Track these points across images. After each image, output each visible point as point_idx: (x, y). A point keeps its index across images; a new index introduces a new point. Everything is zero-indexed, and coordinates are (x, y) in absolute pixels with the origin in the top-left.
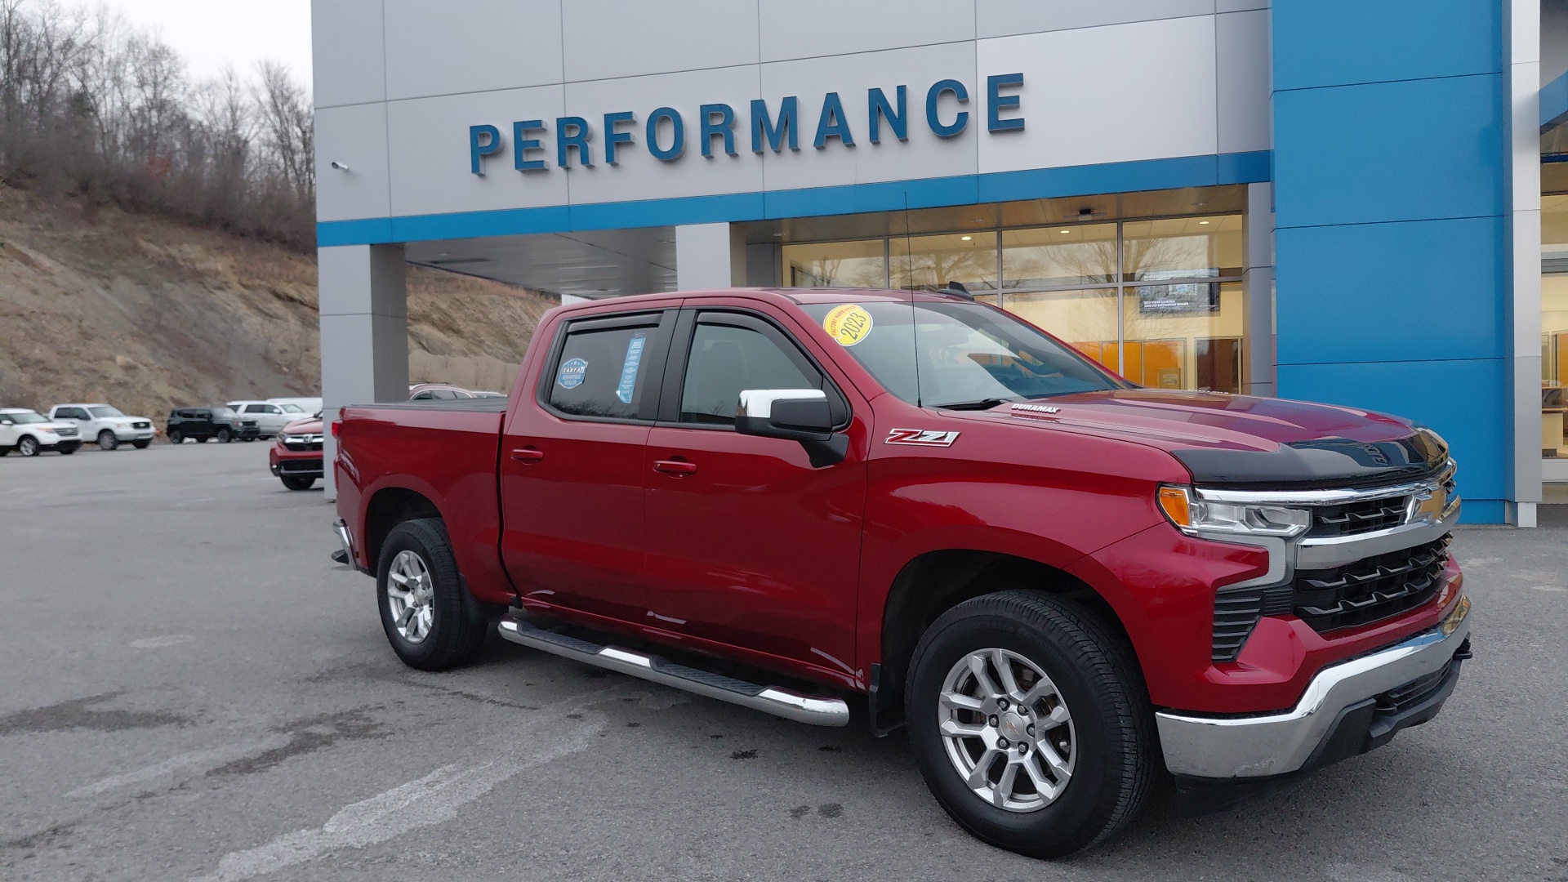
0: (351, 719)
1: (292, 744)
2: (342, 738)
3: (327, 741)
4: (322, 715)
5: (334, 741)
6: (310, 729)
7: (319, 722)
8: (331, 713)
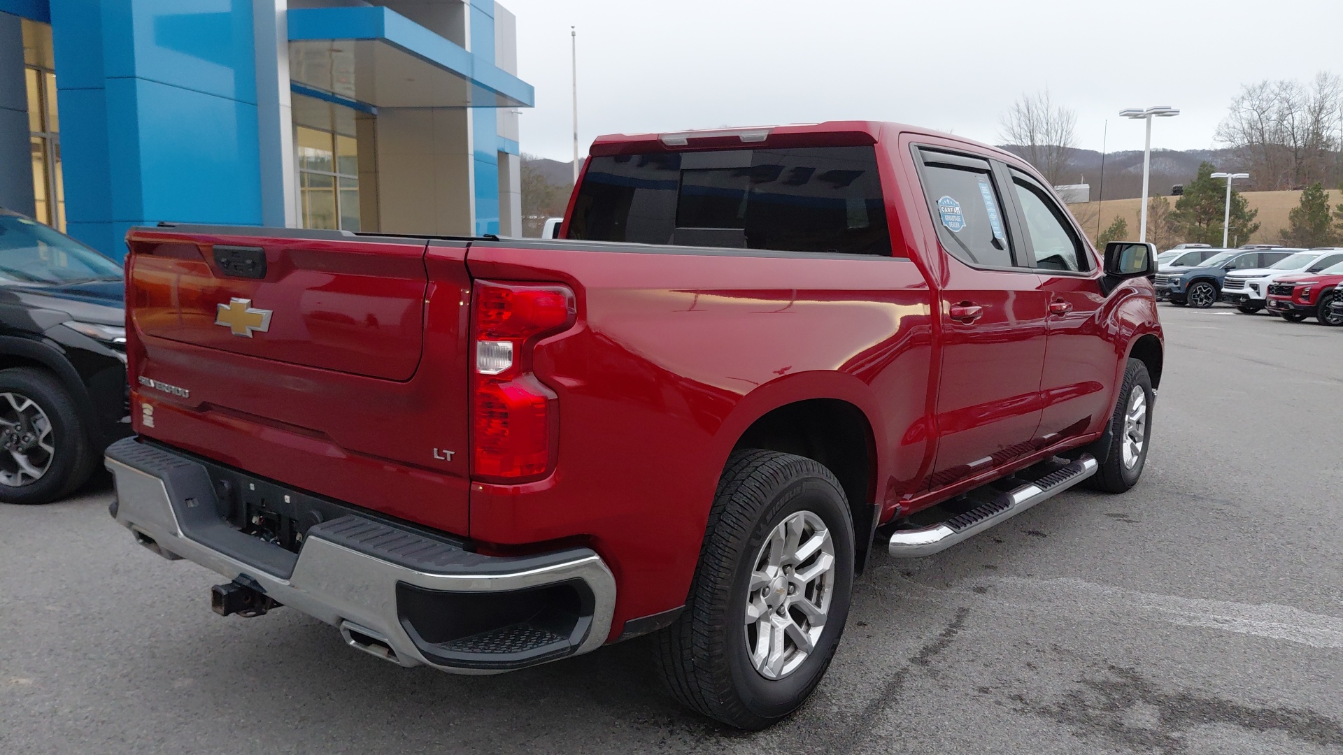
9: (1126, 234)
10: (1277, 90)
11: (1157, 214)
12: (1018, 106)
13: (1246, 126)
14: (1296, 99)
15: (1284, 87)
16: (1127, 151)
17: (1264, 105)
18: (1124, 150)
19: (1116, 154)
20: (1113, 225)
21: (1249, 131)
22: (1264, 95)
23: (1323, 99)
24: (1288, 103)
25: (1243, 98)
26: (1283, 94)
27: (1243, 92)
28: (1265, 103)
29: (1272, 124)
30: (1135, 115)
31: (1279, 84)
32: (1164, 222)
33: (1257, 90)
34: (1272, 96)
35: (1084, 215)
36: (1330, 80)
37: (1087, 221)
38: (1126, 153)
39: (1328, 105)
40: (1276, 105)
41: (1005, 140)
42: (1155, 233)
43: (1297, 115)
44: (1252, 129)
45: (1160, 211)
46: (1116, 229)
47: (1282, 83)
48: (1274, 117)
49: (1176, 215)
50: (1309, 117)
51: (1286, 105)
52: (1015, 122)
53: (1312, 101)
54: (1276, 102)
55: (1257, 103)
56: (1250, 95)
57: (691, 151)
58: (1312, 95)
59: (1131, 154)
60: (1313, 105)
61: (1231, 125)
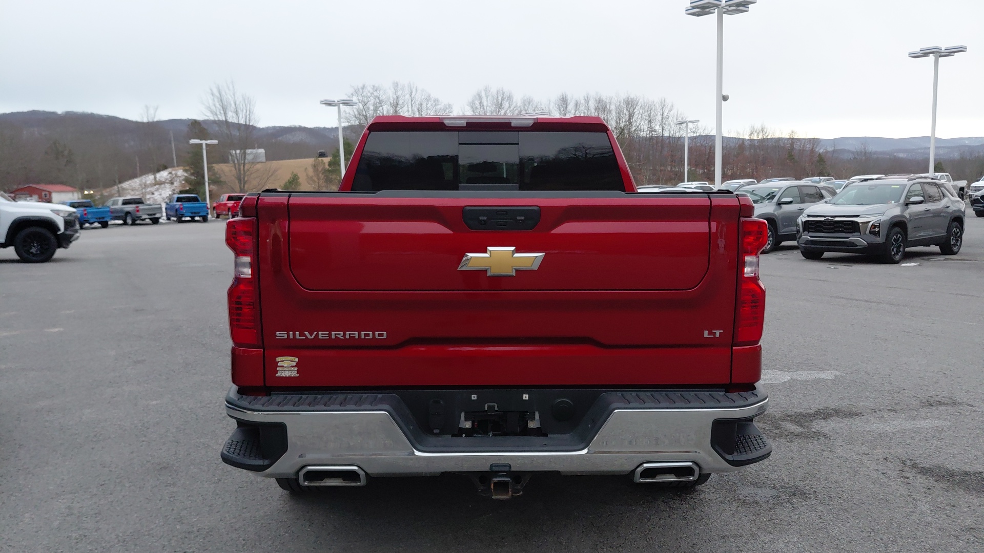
0: (769, 430)
1: (812, 421)
2: (777, 417)
3: (788, 417)
4: (791, 441)
5: (783, 416)
6: (798, 429)
7: (793, 434)
8: (782, 440)
9: (300, 185)
10: (371, 91)
11: (318, 170)
12: (212, 90)
13: (356, 113)
14: (383, 97)
15: (376, 89)
16: (275, 126)
17: (365, 100)
18: (273, 125)
19: (268, 128)
20: (290, 178)
21: (358, 116)
22: (365, 93)
23: (398, 98)
24: (379, 99)
25: (352, 94)
26: (375, 94)
27: (351, 91)
28: (365, 99)
29: (371, 112)
30: (329, 104)
31: (372, 87)
32: (323, 176)
33: (360, 90)
34: (369, 94)
35: (269, 171)
36: (400, 87)
37: (272, 175)
38: (274, 128)
39: (400, 102)
40: (372, 101)
41: (205, 115)
42: (319, 183)
43: (385, 107)
44: (360, 115)
45: (320, 169)
46: (293, 181)
47: (374, 86)
48: (372, 108)
49: (329, 171)
50: (391, 109)
51: (378, 101)
52: (211, 102)
53: (392, 99)
54: (372, 98)
55: (361, 98)
56: (356, 93)
57: (467, 131)
58: (391, 96)
59: (278, 128)
60: (392, 102)
61: (347, 112)
